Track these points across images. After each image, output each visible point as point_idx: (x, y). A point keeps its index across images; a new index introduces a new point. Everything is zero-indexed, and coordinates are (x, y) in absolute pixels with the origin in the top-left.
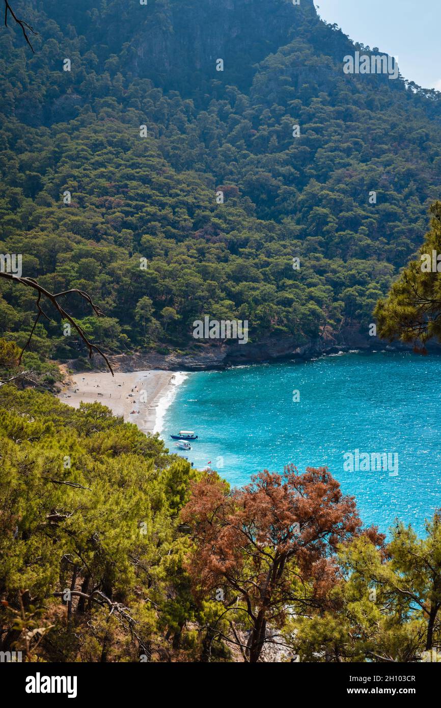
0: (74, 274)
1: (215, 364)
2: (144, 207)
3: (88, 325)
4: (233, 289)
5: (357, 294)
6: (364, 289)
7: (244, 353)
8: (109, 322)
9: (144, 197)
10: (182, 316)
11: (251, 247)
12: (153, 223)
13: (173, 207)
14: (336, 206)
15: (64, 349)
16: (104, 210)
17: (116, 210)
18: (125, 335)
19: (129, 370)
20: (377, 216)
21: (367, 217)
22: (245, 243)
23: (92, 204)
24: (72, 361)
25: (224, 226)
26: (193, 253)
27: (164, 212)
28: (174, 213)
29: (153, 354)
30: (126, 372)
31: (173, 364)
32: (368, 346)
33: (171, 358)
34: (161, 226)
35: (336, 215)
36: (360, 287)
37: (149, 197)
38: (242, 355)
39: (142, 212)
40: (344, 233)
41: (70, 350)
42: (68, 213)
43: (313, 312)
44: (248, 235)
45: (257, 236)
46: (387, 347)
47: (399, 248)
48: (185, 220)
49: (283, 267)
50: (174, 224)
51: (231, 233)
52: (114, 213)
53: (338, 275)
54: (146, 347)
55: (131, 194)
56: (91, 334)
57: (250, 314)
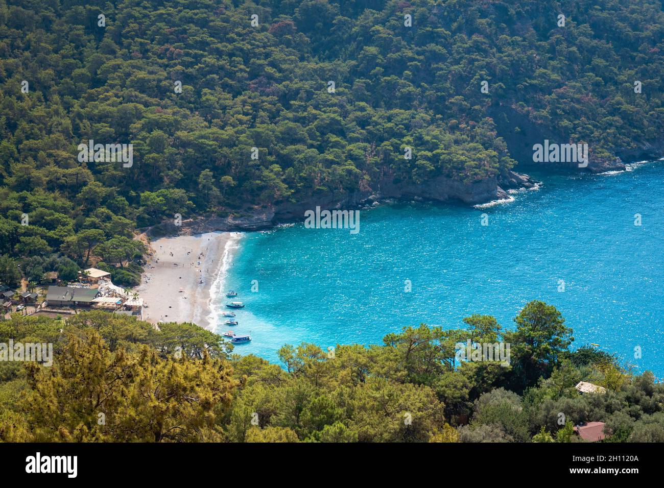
0: (147, 148)
1: (265, 224)
2: (203, 56)
3: (161, 198)
4: (282, 152)
5: (392, 149)
6: (399, 142)
7: (290, 211)
8: (178, 193)
9: (203, 45)
10: (237, 182)
11: (301, 99)
12: (212, 76)
13: (231, 55)
14: (386, 46)
15: (144, 218)
16: (165, 61)
17: (176, 61)
18: (191, 202)
19: (196, 233)
20: (422, 57)
21: (413, 59)
22: (295, 94)
23: (154, 54)
24: (150, 228)
25: (277, 75)
26: (248, 110)
27: (221, 63)
28: (231, 62)
29: (214, 217)
30: (193, 235)
31: (230, 226)
32: (400, 196)
33: (230, 220)
34: (219, 79)
35: (385, 56)
36: (396, 141)
37: (208, 44)
38: (288, 212)
39: (201, 64)
40: (389, 78)
41: (148, 219)
42: (134, 67)
43: (349, 172)
44: (300, 84)
45: (307, 85)
46: (416, 197)
47: (439, 94)
48: (241, 70)
49: (328, 122)
50: (231, 75)
51: (284, 83)
52: (175, 65)
53: (378, 127)
54: (208, 211)
55: (190, 42)
56: (165, 205)
57: (296, 176)
